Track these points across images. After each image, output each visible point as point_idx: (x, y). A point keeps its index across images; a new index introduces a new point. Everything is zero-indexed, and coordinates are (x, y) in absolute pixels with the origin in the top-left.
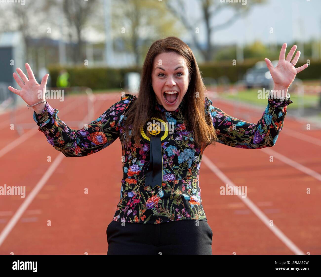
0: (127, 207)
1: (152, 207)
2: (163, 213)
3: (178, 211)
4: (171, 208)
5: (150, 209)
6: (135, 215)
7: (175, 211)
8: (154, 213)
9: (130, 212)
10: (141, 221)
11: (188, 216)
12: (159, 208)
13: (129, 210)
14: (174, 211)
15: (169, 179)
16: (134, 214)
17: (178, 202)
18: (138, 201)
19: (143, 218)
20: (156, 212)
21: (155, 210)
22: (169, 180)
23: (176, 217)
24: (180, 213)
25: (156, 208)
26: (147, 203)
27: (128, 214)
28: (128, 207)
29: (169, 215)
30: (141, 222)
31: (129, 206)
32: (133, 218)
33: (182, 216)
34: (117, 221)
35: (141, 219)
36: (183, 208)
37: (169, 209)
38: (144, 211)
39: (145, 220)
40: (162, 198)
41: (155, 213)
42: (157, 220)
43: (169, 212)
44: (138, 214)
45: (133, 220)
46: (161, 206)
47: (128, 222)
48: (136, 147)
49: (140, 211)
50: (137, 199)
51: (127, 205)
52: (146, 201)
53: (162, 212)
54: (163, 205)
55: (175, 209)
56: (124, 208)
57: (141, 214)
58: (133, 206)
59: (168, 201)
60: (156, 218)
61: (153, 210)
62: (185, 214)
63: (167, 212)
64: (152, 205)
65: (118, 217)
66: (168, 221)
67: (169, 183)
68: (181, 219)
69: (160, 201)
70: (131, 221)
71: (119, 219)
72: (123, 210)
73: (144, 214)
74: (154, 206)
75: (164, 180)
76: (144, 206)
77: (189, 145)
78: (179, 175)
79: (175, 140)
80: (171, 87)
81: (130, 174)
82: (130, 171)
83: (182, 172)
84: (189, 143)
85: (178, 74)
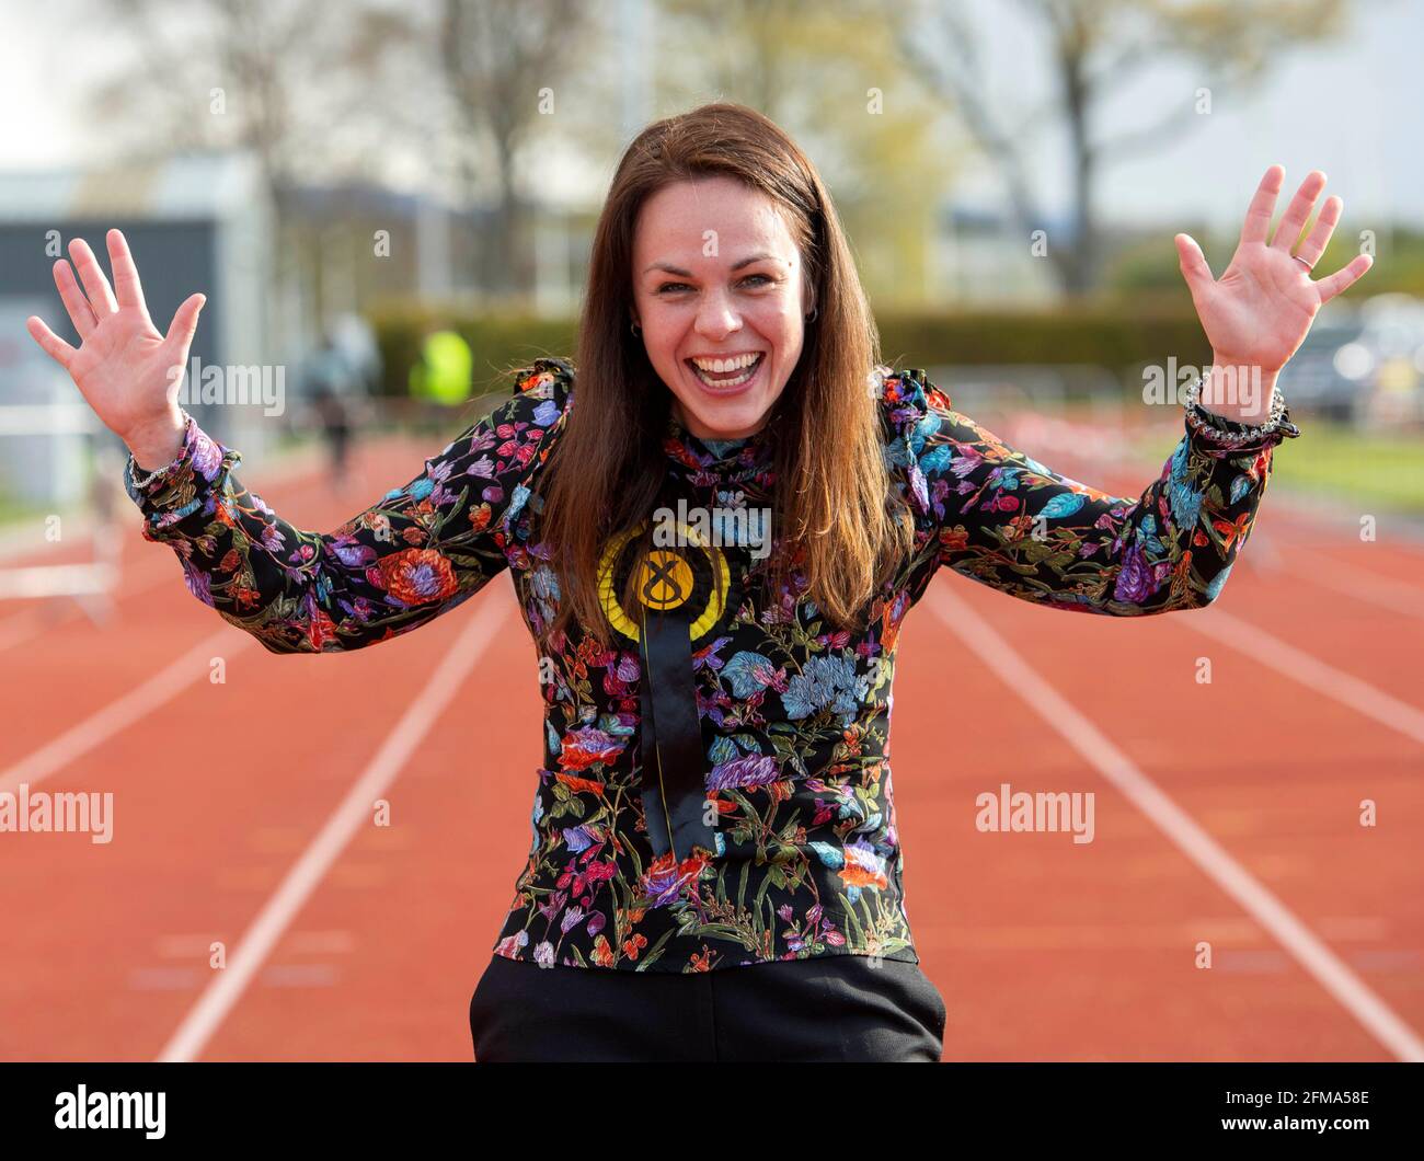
0: (560, 897)
1: (673, 895)
2: (725, 925)
3: (789, 919)
4: (759, 902)
5: (664, 908)
6: (598, 934)
7: (777, 917)
8: (682, 926)
9: (573, 917)
10: (624, 961)
11: (834, 938)
12: (706, 899)
13: (568, 910)
14: (772, 919)
15: (746, 777)
16: (592, 930)
17: (790, 876)
18: (608, 871)
19: (632, 947)
20: (690, 920)
21: (688, 910)
22: (748, 783)
23: (781, 945)
24: (796, 928)
25: (690, 900)
26: (647, 880)
27: (566, 926)
28: (565, 898)
29: (752, 937)
30: (625, 970)
31: (569, 889)
32: (587, 947)
33: (809, 938)
34: (514, 957)
35: (622, 953)
36: (813, 903)
37: (750, 908)
38: (638, 916)
39: (643, 954)
40: (717, 863)
41: (688, 923)
42: (695, 957)
43: (750, 922)
44: (609, 930)
45: (586, 956)
46: (714, 893)
47: (567, 963)
48: (584, 662)
49: (618, 915)
50: (605, 863)
51: (559, 885)
52: (644, 872)
53: (717, 919)
54: (721, 889)
55: (777, 907)
56: (545, 900)
57: (625, 930)
58: (586, 892)
59: (745, 872)
60: (692, 944)
61: (677, 911)
62: (821, 929)
63: (742, 922)
64: (673, 888)
65: (521, 939)
66: (746, 963)
67: (750, 797)
68: (803, 955)
69: (705, 873)
70: (579, 962)
71: (528, 951)
72: (543, 909)
73: (637, 928)
74: (683, 892)
75: (725, 786)
76: (636, 894)
77: (825, 641)
78: (795, 762)
79: (762, 624)
80: (720, 342)
81: (570, 761)
82: (572, 746)
83: (813, 746)
84: (823, 632)
85: (751, 279)
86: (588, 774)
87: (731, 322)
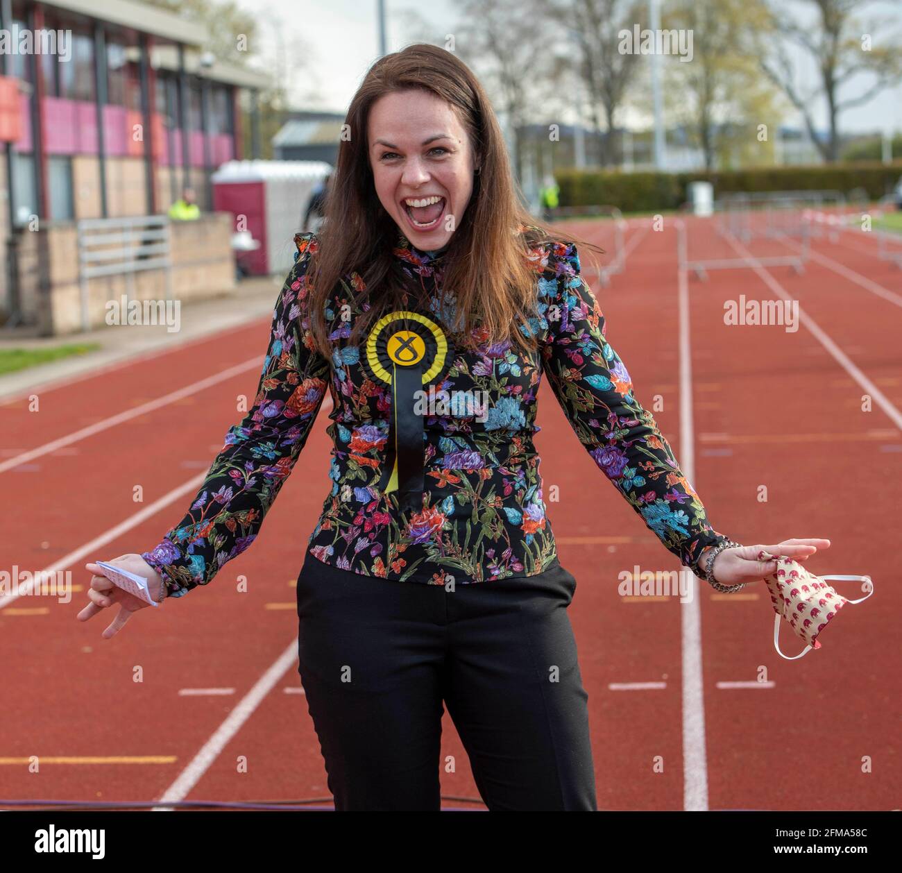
0: (356, 530)
1: (425, 539)
2: (454, 558)
3: (491, 557)
4: (476, 547)
5: (419, 545)
6: (376, 556)
7: (485, 555)
8: (429, 556)
9: (362, 544)
10: (392, 574)
11: (517, 567)
12: (445, 542)
13: (359, 539)
14: (482, 557)
15: (467, 463)
16: (373, 553)
17: (495, 531)
18: (384, 518)
19: (397, 566)
20: (434, 554)
21: (434, 548)
22: (468, 467)
23: (487, 573)
24: (495, 562)
25: (436, 542)
26: (411, 528)
27: (358, 549)
28: (359, 531)
29: (471, 567)
30: (393, 577)
31: (362, 527)
32: (370, 564)
33: (503, 568)
34: (324, 561)
35: (391, 569)
36: (506, 547)
37: (471, 550)
38: (403, 548)
39: (404, 570)
40: (451, 518)
41: (433, 555)
42: (435, 575)
43: (469, 558)
44: (383, 555)
45: (369, 568)
46: (450, 539)
47: (357, 571)
48: (365, 395)
49: (391, 546)
50: (383, 513)
51: (355, 522)
52: (409, 522)
53: (450, 555)
54: (455, 538)
55: (486, 550)
56: (346, 530)
57: (393, 555)
58: (374, 530)
59: (469, 526)
61: (427, 548)
62: (510, 562)
63: (465, 558)
64: (426, 534)
65: (329, 550)
66: (466, 583)
67: (468, 477)
68: (501, 577)
69: (445, 525)
70: (365, 572)
71: (332, 559)
72: (343, 534)
73: (401, 555)
74: (432, 537)
75: (454, 467)
76: (403, 535)
77: (509, 389)
78: (491, 456)
79: (473, 375)
80: (417, 188)
81: (356, 447)
82: (357, 438)
83: (498, 446)
84: (509, 384)
85: (435, 150)
86: (368, 455)
87: (422, 176)
